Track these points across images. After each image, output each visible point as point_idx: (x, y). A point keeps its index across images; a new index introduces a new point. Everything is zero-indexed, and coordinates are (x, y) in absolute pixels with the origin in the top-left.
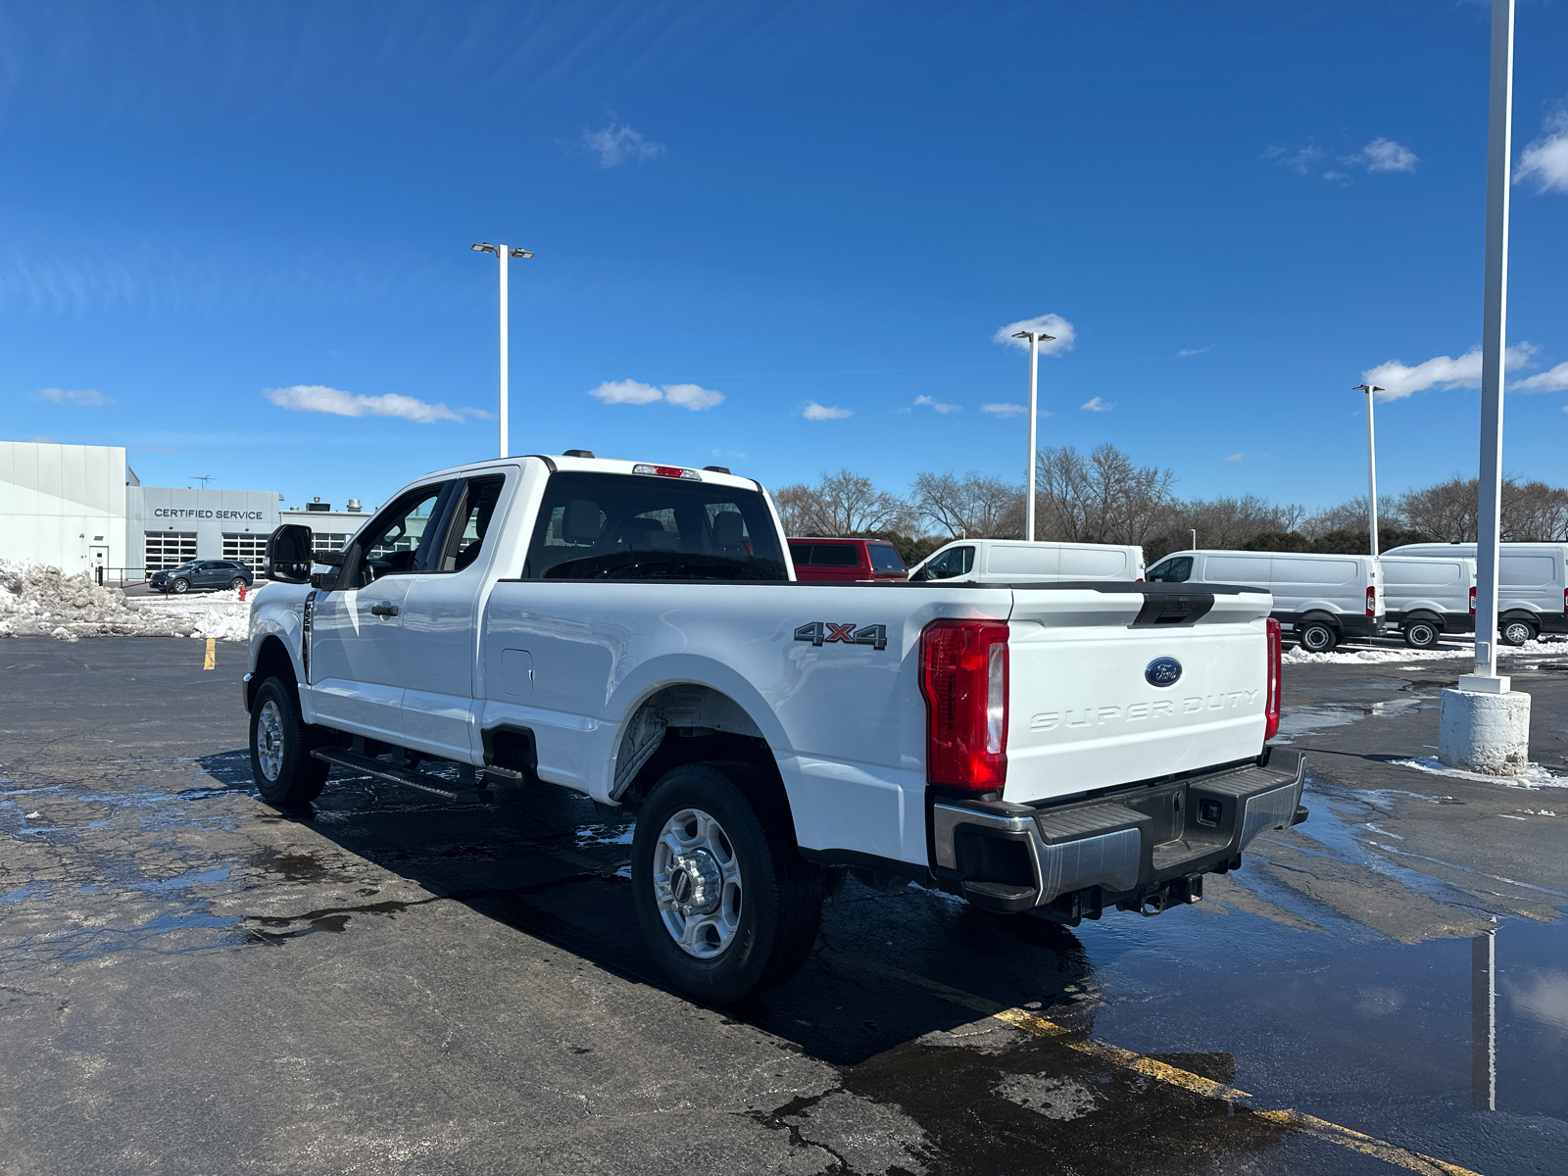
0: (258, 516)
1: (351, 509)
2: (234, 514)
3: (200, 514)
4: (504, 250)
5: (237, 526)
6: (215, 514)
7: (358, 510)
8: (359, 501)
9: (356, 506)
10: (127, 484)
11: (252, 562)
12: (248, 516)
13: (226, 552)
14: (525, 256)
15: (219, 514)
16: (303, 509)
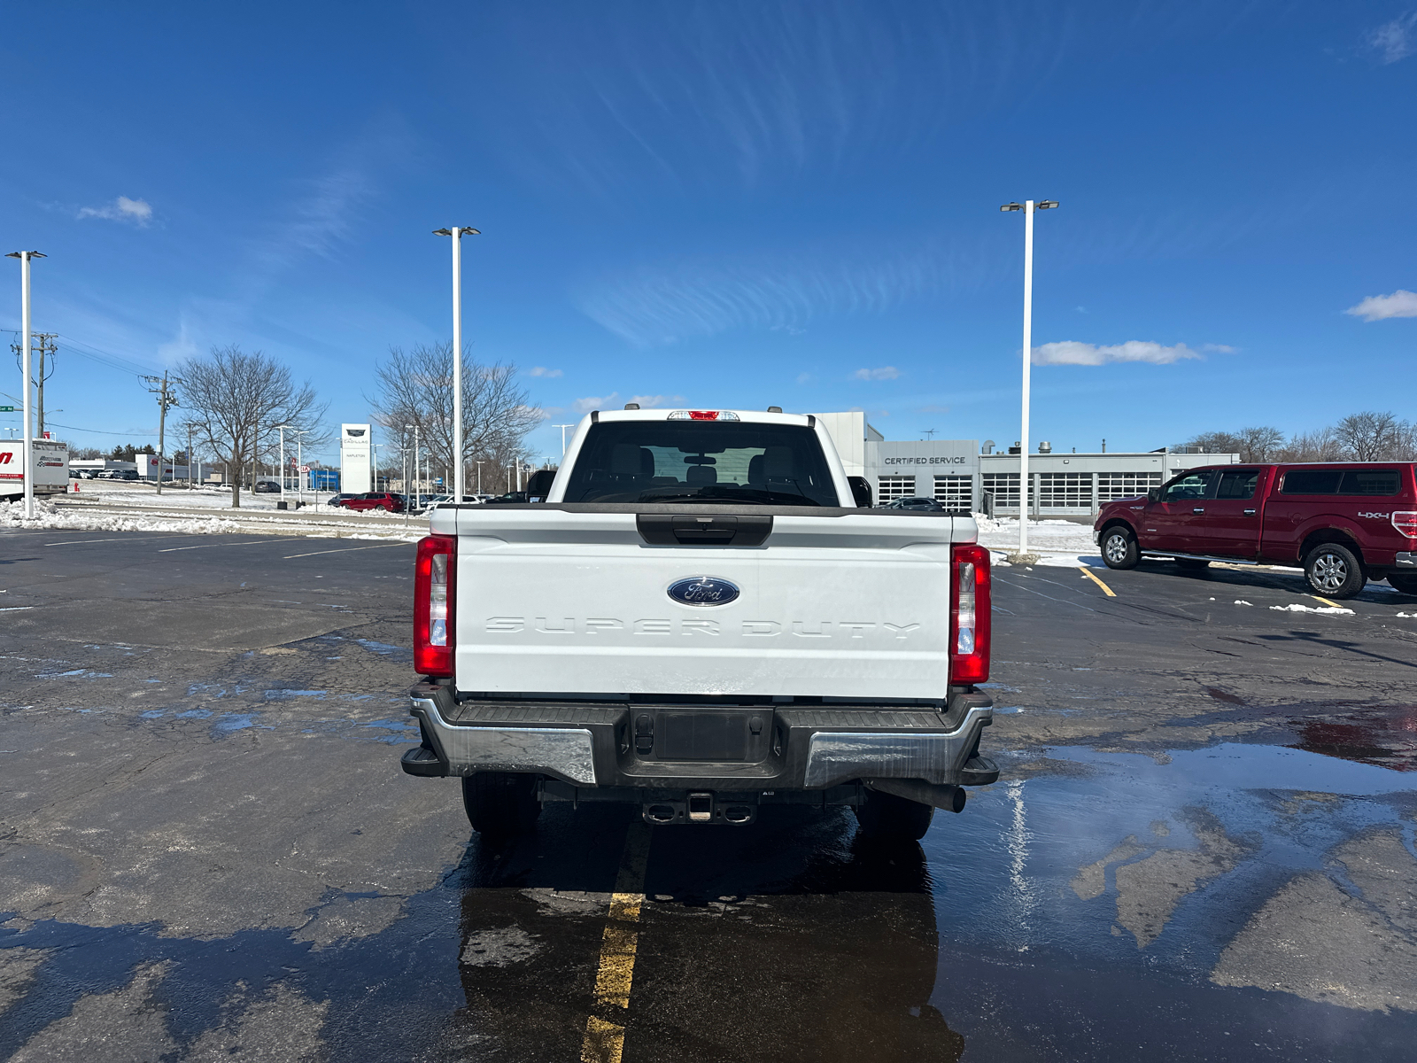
0: (962, 460)
1: (1042, 450)
2: (943, 460)
3: (917, 461)
4: (1030, 205)
5: (945, 470)
6: (928, 461)
7: (1048, 451)
8: (1049, 444)
9: (1046, 448)
10: (865, 440)
11: (957, 499)
12: (954, 461)
13: (937, 491)
14: (1051, 206)
15: (932, 461)
16: (1007, 453)
